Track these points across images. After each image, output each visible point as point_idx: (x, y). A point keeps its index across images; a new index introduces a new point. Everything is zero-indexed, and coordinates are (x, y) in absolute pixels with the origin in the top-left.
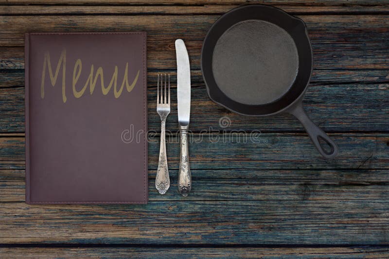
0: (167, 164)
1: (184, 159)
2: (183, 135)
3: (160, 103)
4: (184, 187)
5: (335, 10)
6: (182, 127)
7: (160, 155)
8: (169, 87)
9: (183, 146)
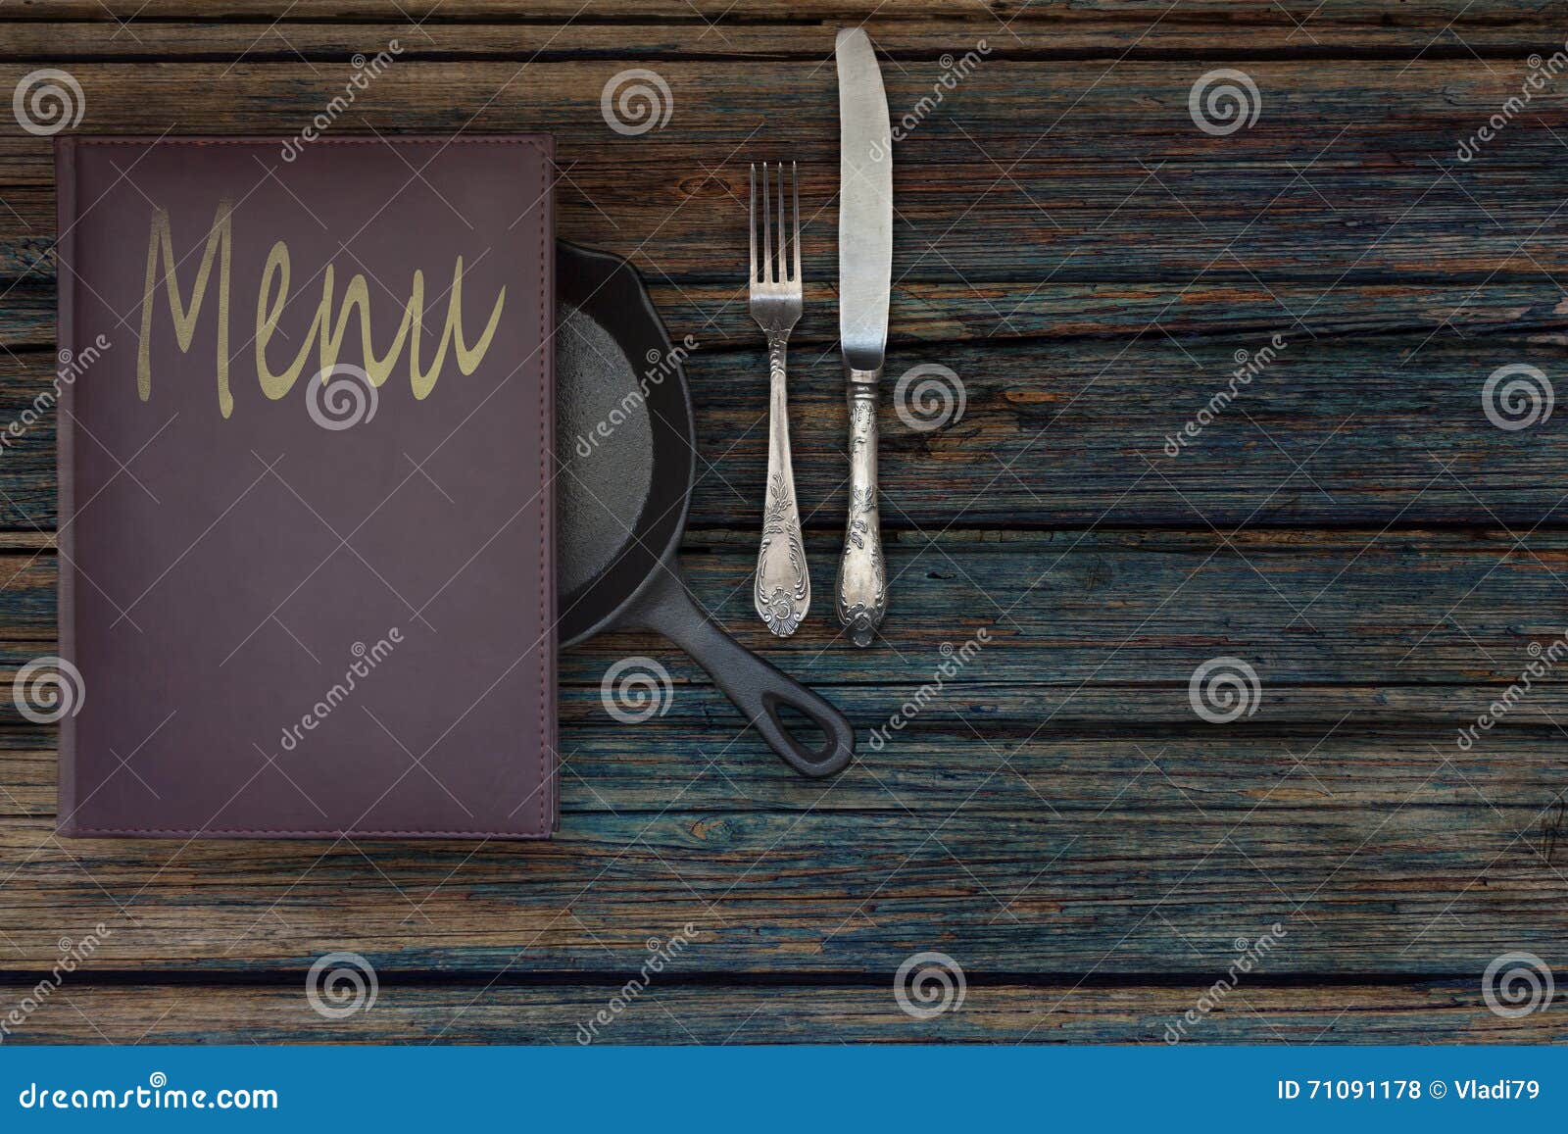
0: (795, 516)
1: (864, 499)
2: (860, 403)
3: (761, 279)
4: (861, 607)
5: (1351, 39)
6: (857, 376)
7: (770, 481)
8: (797, 219)
9: (858, 447)
